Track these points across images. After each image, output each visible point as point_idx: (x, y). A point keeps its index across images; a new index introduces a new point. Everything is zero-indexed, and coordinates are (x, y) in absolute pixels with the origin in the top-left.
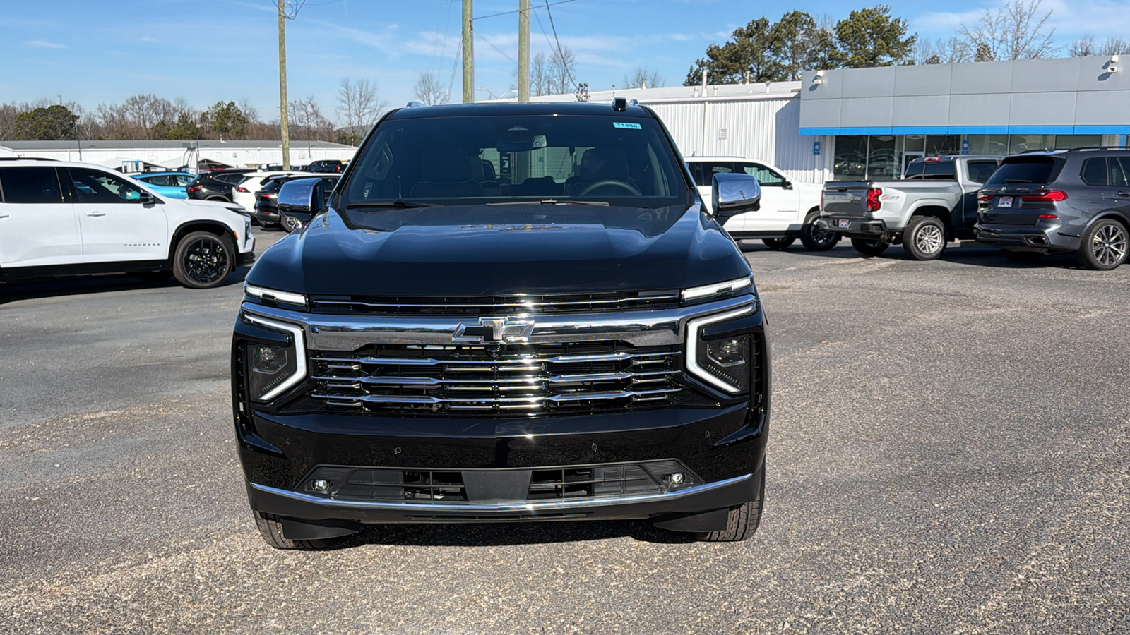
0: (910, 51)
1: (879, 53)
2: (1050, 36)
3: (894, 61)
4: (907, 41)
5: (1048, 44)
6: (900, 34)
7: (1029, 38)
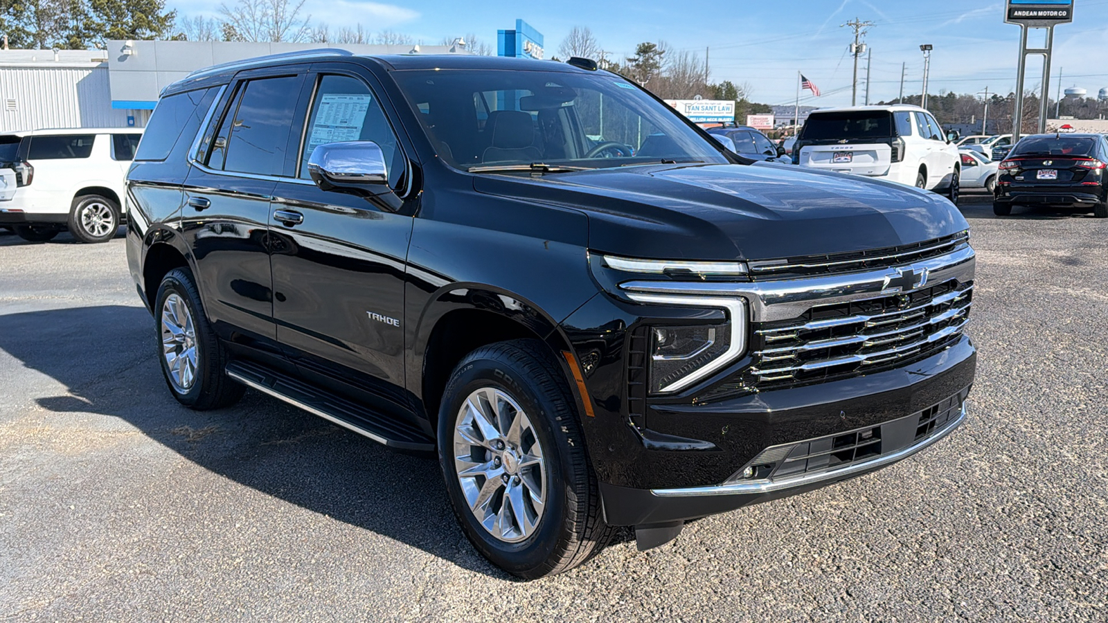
0: (171, 26)
1: (140, 27)
2: (307, 22)
3: (156, 36)
4: (166, 16)
5: (306, 29)
6: (159, 8)
7: (287, 22)
